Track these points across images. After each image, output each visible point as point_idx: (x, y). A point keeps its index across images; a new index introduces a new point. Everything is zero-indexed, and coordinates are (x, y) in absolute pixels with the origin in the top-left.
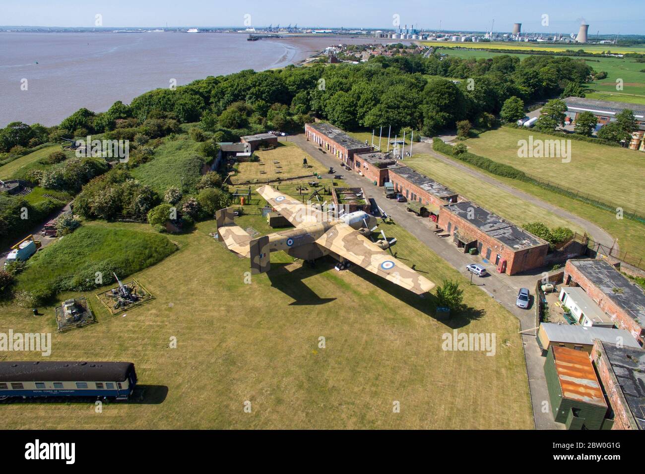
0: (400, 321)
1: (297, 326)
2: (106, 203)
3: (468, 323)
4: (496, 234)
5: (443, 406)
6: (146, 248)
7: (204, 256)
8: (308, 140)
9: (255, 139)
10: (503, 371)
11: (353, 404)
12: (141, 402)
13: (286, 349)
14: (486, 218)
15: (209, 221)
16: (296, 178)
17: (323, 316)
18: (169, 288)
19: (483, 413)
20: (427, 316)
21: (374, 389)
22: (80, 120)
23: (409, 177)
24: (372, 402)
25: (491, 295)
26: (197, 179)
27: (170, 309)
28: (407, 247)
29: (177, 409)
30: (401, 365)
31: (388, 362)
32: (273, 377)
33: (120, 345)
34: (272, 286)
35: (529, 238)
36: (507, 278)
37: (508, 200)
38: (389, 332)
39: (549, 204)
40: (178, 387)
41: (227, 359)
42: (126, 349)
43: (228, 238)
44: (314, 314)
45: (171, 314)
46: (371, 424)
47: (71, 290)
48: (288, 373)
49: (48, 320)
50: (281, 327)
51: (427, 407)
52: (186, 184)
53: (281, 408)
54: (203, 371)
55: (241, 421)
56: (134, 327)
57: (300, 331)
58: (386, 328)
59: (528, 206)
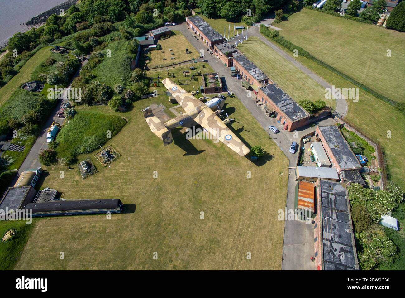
0: (234, 163)
1: (187, 168)
2: (85, 97)
3: (265, 162)
4: (285, 109)
5: (249, 208)
6: (111, 126)
7: (140, 126)
8: (188, 29)
9: (158, 33)
10: (277, 189)
11: (212, 208)
12: (126, 213)
13: (183, 181)
14: (282, 96)
15: (139, 101)
16: (183, 63)
17: (199, 161)
18: (127, 148)
19: (266, 211)
20: (247, 159)
21: (221, 201)
22: (55, 27)
23: (244, 64)
24: (220, 208)
25: (278, 145)
26: (129, 75)
27: (129, 161)
28: (240, 114)
29: (141, 215)
30: (233, 188)
31: (228, 187)
32: (179, 197)
33: (111, 183)
34: (175, 144)
35: (301, 111)
36: (287, 133)
37: (297, 74)
38: (229, 169)
39: (319, 76)
40: (140, 204)
41: (158, 188)
42: (114, 186)
43: (151, 125)
44: (195, 160)
45: (130, 164)
46: (220, 218)
47: (82, 154)
48: (185, 194)
49: (76, 171)
50: (180, 169)
51: (242, 209)
52: (124, 80)
53: (183, 212)
54: (149, 195)
55: (167, 219)
56: (115, 173)
57: (189, 171)
58: (228, 167)
59: (307, 79)
